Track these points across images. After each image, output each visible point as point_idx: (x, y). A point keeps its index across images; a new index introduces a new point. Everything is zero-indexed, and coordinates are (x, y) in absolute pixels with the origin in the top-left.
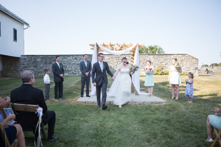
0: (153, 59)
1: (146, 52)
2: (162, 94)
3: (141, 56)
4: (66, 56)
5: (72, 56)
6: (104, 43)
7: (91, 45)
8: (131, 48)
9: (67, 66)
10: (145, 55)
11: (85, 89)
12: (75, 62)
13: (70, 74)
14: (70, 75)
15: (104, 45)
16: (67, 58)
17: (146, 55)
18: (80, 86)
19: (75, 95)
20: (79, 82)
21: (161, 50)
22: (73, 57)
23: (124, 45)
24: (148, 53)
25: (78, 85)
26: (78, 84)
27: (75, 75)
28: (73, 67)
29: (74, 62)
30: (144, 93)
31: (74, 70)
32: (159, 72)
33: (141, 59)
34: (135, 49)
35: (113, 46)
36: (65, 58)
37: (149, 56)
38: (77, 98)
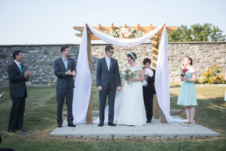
0: (200, 51)
1: (187, 37)
2: (214, 121)
3: (175, 46)
4: (27, 48)
5: (38, 48)
6: (100, 25)
7: (76, 28)
8: (152, 33)
9: (30, 68)
10: (183, 45)
11: (65, 112)
12: (45, 59)
13: (35, 83)
14: (35, 85)
15: (101, 29)
16: (28, 52)
17: (185, 45)
18: (55, 107)
19: (47, 124)
20: (52, 99)
21: (217, 33)
22: (40, 49)
23: (140, 28)
24: (192, 40)
25: (52, 105)
26: (52, 103)
27: (45, 85)
28: (41, 70)
29: (43, 60)
30: (178, 119)
31: (43, 76)
32: (210, 78)
33: (175, 52)
34: (159, 34)
35: (117, 30)
36: (25, 51)
37: (191, 47)
38: (51, 129)
